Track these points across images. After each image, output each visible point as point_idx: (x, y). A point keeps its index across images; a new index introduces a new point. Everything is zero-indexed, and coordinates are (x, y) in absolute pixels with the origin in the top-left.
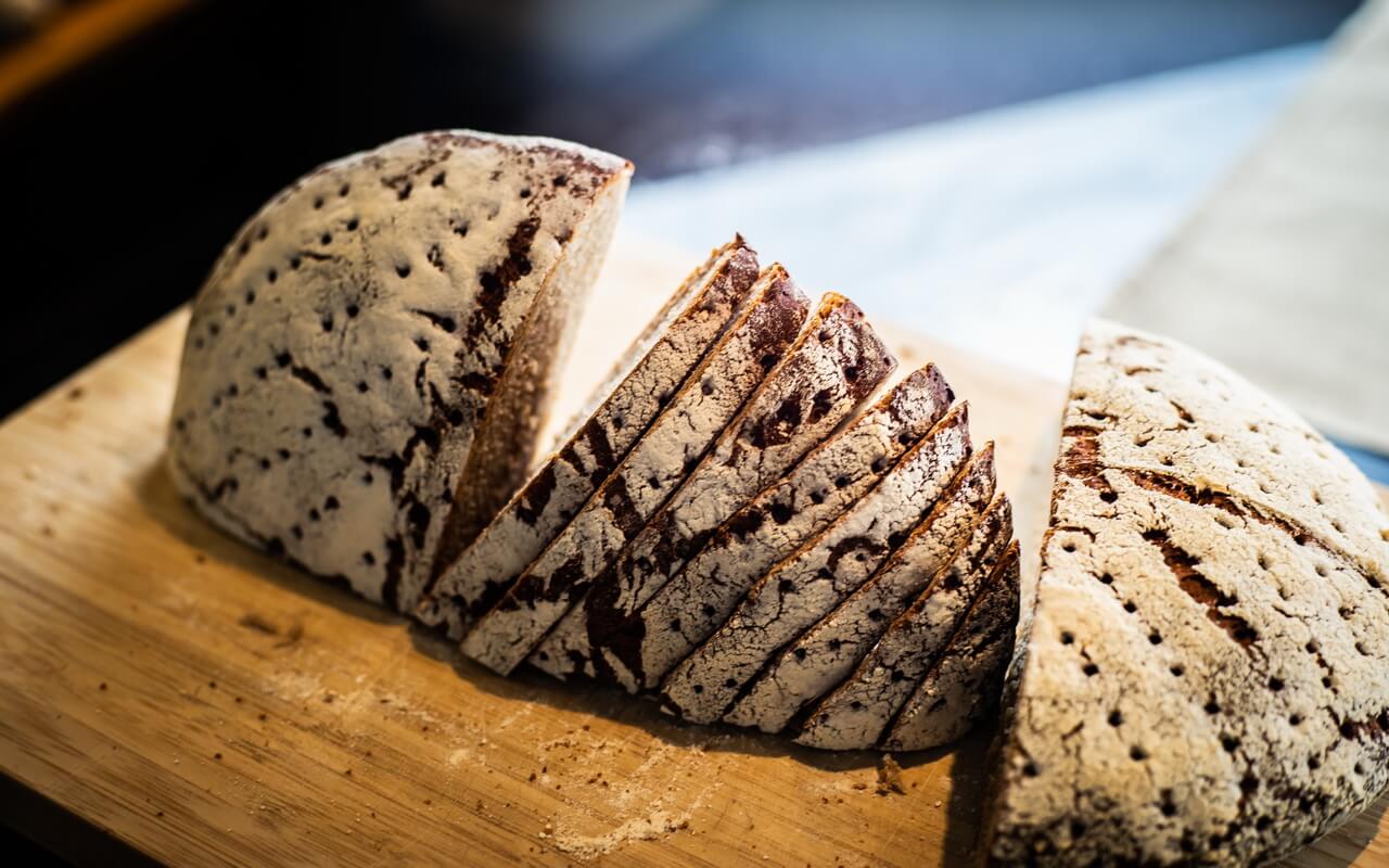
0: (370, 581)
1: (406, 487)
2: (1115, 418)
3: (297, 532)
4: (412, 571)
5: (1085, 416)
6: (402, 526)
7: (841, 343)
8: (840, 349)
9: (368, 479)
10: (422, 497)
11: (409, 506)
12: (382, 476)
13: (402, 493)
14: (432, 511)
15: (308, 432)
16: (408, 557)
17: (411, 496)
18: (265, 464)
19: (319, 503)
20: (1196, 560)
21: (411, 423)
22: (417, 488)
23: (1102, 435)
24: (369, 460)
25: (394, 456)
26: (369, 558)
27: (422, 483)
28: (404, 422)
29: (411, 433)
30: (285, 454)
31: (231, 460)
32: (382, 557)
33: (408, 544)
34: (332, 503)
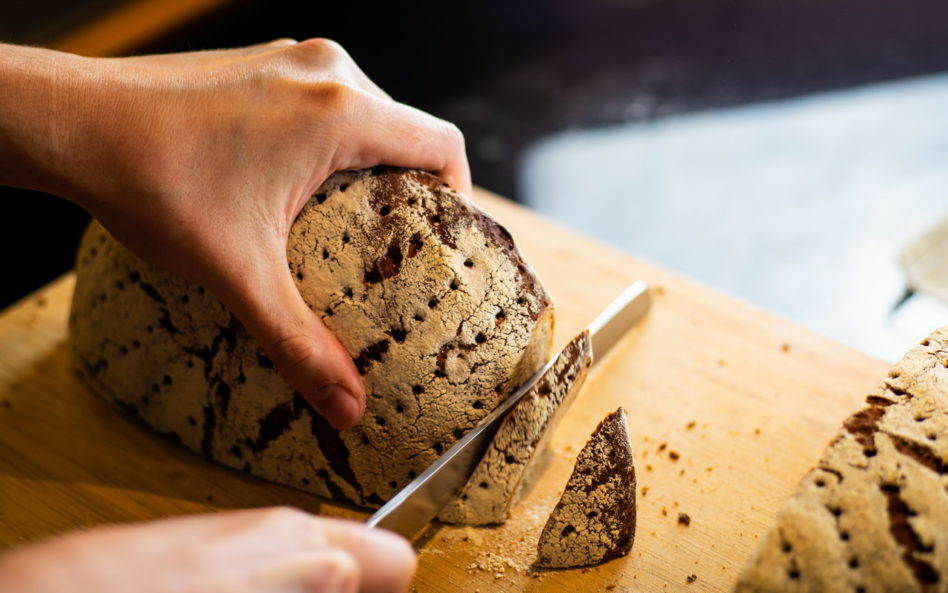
0: (193, 437)
1: (214, 371)
2: (910, 396)
3: (146, 400)
4: (221, 431)
5: (888, 391)
6: (213, 399)
7: (424, 201)
8: (424, 206)
9: (190, 364)
10: (226, 378)
11: (217, 385)
12: (199, 362)
13: (212, 374)
14: (232, 388)
15: (150, 329)
16: (218, 421)
17: (218, 378)
18: (124, 351)
19: (160, 379)
20: (913, 514)
21: (217, 325)
22: (222, 371)
23: (892, 407)
24: (190, 351)
25: (207, 348)
26: (192, 421)
27: (225, 368)
28: (212, 325)
29: (217, 332)
30: (137, 344)
31: (103, 347)
32: (201, 421)
33: (217, 412)
34: (168, 380)
